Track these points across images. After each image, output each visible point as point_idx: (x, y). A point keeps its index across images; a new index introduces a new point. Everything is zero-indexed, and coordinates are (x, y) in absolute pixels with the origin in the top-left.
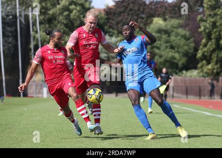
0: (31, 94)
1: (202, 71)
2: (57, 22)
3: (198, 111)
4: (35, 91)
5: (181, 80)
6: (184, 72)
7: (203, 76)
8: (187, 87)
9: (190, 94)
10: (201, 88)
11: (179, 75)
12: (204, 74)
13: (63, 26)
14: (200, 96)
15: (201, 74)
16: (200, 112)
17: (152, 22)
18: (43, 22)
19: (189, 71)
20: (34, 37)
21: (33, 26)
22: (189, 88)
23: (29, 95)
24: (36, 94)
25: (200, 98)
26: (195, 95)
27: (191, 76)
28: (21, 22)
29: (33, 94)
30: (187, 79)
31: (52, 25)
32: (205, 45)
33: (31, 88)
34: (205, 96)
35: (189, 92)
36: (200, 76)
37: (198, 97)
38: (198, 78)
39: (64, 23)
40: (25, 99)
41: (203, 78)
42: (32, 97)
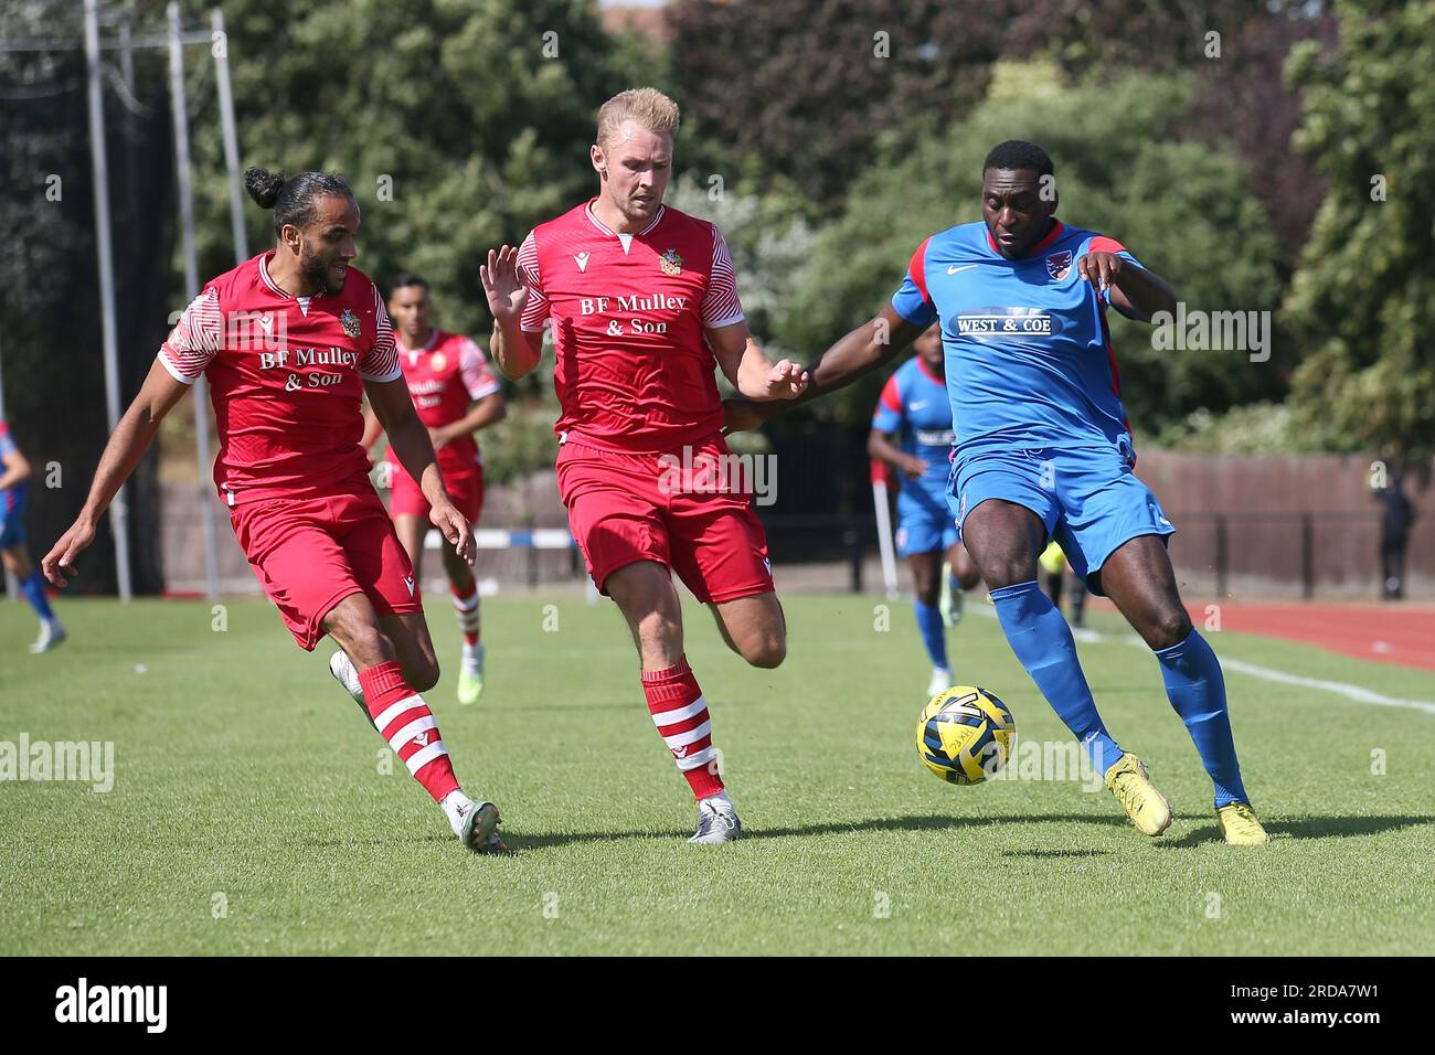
0: (184, 577)
1: (1323, 414)
2: (352, 97)
3: (1293, 680)
4: (210, 560)
5: (1185, 475)
6: (1201, 420)
7: (1330, 447)
8: (1220, 522)
9: (1245, 569)
10: (1318, 526)
11: (1170, 445)
12: (1333, 432)
13: (393, 125)
14: (1309, 577)
15: (1315, 435)
16: (1310, 682)
17: (983, 90)
18: (264, 97)
19: (1236, 414)
20: (202, 202)
21: (193, 125)
22: (1233, 527)
23: (174, 586)
24: (221, 574)
25: (1308, 594)
26: (1276, 570)
27: (1247, 449)
28: (110, 98)
29: (201, 576)
30: (1223, 465)
31: (322, 120)
32: (1338, 242)
33: (183, 538)
34: (1339, 577)
35: (1234, 552)
36: (1306, 449)
37: (1296, 588)
38: (1293, 460)
39: (399, 107)
40: (149, 608)
41: (1332, 461)
42: (196, 597)
